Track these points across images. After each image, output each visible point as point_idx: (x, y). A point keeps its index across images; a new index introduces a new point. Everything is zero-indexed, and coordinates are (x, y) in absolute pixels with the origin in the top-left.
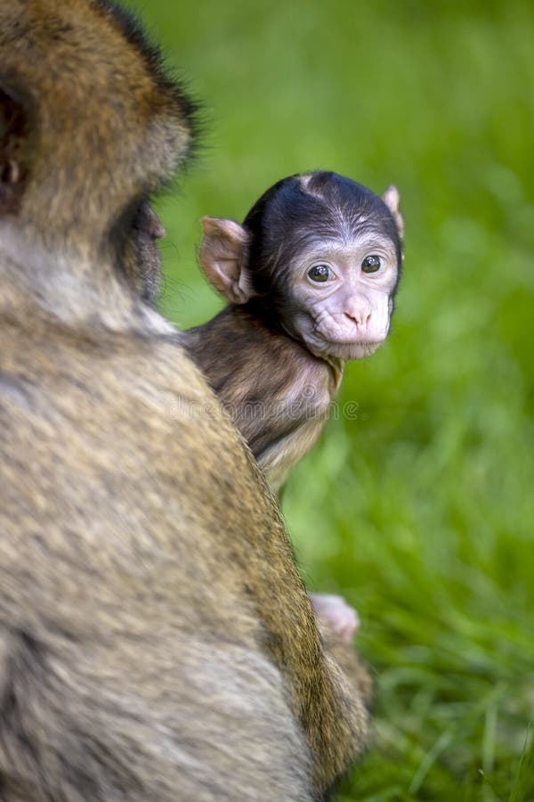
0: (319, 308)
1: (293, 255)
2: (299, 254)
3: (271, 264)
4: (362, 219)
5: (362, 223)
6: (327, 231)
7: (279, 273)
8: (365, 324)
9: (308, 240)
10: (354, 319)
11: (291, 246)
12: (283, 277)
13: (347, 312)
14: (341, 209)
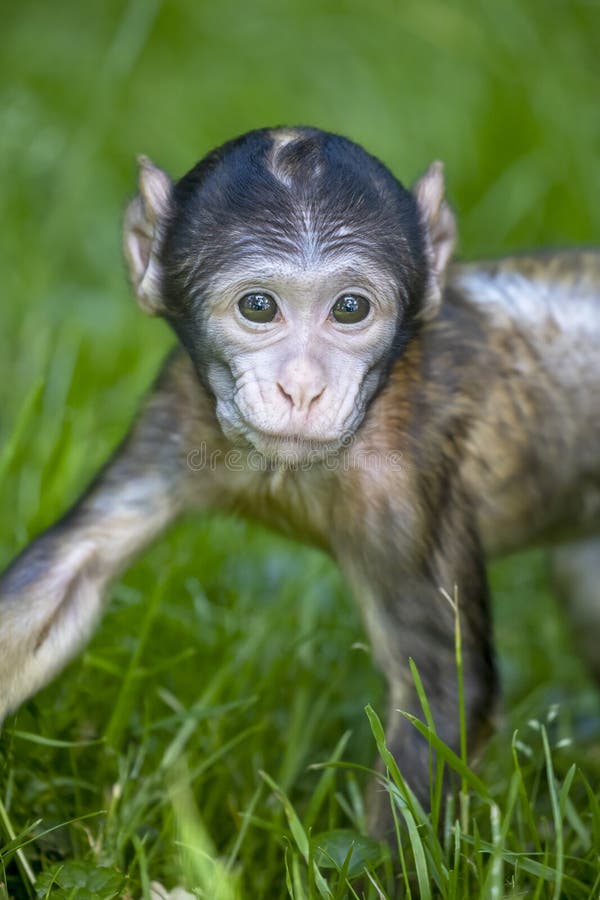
0: (243, 363)
1: (217, 268)
2: (226, 270)
3: (185, 272)
4: (343, 231)
5: (342, 237)
6: (279, 242)
7: (193, 290)
8: (305, 410)
9: (245, 249)
10: (288, 397)
11: (220, 253)
12: (199, 298)
13: (281, 384)
14: (313, 210)
